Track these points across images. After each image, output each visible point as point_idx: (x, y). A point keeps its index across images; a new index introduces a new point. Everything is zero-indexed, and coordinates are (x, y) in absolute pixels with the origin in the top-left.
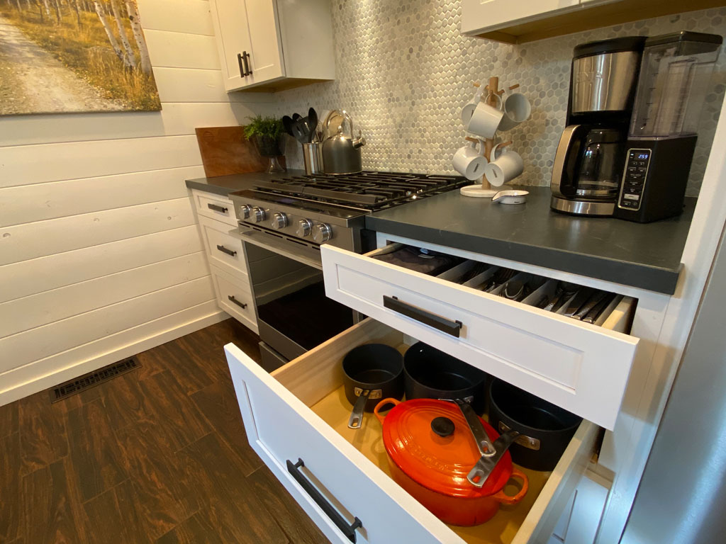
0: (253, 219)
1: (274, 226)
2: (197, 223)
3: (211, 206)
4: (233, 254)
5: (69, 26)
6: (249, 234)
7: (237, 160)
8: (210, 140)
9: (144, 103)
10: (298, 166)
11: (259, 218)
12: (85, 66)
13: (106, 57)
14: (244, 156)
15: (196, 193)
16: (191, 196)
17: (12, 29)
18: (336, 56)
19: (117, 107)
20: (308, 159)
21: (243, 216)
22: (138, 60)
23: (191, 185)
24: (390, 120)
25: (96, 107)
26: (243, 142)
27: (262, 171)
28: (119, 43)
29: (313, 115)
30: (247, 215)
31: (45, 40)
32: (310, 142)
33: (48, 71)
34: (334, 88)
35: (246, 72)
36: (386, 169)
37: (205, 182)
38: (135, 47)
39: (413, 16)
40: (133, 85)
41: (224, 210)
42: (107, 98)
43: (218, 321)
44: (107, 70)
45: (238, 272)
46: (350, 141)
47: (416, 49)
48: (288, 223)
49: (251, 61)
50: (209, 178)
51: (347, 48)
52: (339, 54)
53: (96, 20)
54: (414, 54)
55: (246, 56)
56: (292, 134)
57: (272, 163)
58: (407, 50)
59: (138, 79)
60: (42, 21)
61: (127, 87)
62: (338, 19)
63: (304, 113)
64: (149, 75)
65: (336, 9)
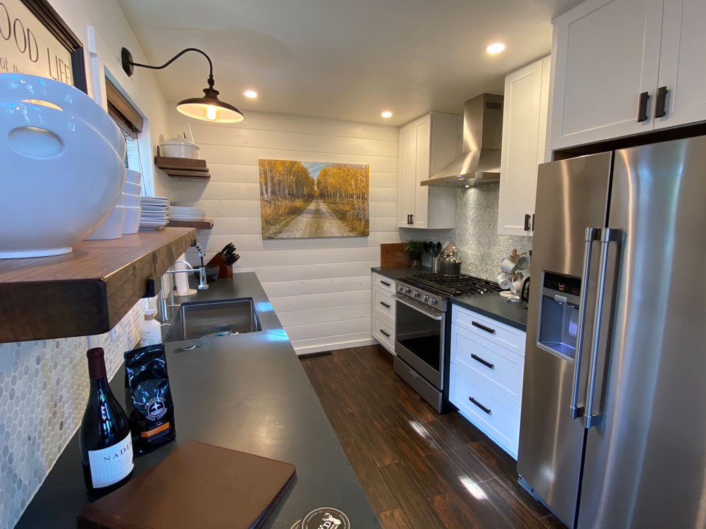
0: (404, 292)
1: (413, 296)
2: (372, 289)
3: (382, 282)
4: (388, 307)
5: (344, 204)
6: (400, 298)
7: (397, 260)
8: (387, 250)
9: (363, 233)
10: (428, 265)
11: (406, 292)
12: (345, 219)
13: (353, 215)
14: (401, 258)
15: (375, 274)
16: (372, 275)
17: (325, 207)
18: (456, 217)
19: (352, 235)
20: (434, 264)
21: (399, 290)
22: (364, 216)
23: (373, 270)
24: (478, 253)
25: (345, 235)
26: (402, 251)
27: (409, 266)
28: (359, 209)
29: (439, 245)
30: (401, 289)
31: (335, 210)
32: (436, 256)
33: (333, 221)
34: (453, 231)
35: (410, 222)
36: (475, 275)
37: (379, 269)
38: (365, 210)
39: (492, 211)
40: (360, 226)
41: (388, 285)
42: (350, 231)
43: (370, 344)
44: (352, 220)
45: (390, 318)
46: (455, 261)
47: (492, 224)
48: (419, 295)
49: (414, 218)
50: (382, 267)
51: (461, 216)
52: (457, 218)
53: (353, 201)
54: (491, 227)
55: (411, 216)
56: (427, 251)
57: (415, 263)
58: (488, 224)
59: (363, 223)
60: (335, 203)
61: (358, 227)
62: (459, 203)
63: (435, 243)
64: (367, 221)
65: (458, 199)
